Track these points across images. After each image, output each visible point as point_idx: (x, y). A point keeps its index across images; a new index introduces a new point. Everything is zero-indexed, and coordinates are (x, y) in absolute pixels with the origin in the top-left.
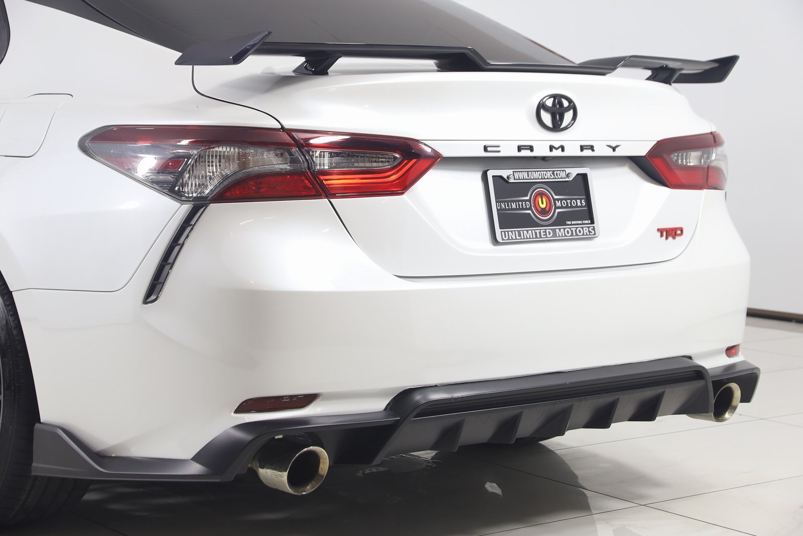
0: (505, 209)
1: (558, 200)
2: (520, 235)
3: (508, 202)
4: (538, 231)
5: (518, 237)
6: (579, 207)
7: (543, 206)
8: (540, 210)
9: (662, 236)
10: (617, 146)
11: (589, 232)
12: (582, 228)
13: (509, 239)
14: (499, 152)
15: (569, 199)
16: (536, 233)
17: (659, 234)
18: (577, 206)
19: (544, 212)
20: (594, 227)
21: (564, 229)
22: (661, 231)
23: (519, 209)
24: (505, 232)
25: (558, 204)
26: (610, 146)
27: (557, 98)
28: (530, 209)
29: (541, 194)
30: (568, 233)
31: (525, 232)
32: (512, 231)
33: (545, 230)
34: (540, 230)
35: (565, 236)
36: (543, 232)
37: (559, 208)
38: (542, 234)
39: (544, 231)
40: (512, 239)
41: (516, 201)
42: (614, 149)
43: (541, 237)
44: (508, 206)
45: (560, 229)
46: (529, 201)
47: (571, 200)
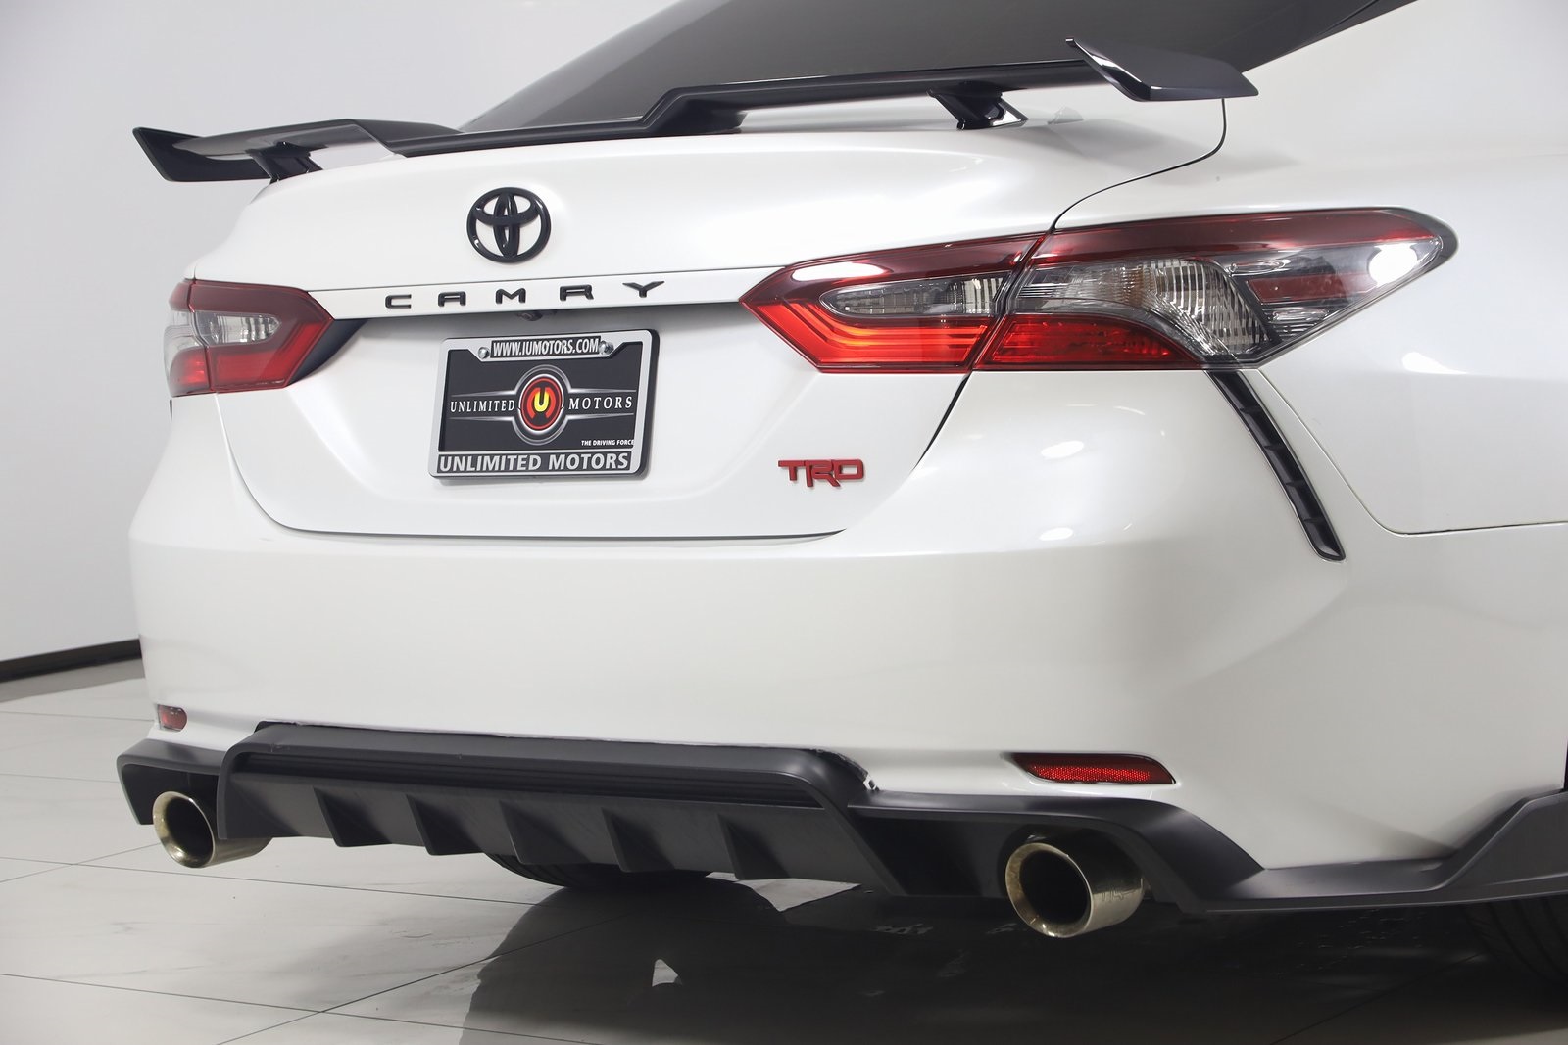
0: (465, 414)
1: (575, 396)
2: (474, 464)
3: (472, 400)
4: (512, 458)
5: (469, 468)
6: (619, 411)
7: (540, 409)
8: (532, 415)
9: (794, 477)
10: (653, 285)
11: (618, 462)
12: (605, 454)
13: (451, 471)
14: (409, 306)
15: (597, 395)
16: (507, 461)
17: (786, 473)
18: (613, 410)
19: (540, 420)
20: (629, 453)
21: (567, 455)
22: (792, 467)
23: (493, 414)
24: (446, 457)
25: (574, 404)
26: (633, 286)
27: (506, 195)
28: (514, 414)
29: (543, 385)
30: (573, 462)
31: (487, 459)
32: (460, 457)
33: (529, 455)
34: (518, 455)
35: (566, 469)
36: (523, 460)
37: (574, 412)
38: (520, 462)
39: (526, 457)
40: (458, 471)
41: (488, 399)
42: (643, 291)
43: (515, 469)
44: (472, 407)
45: (558, 456)
46: (516, 398)
47: (603, 396)
